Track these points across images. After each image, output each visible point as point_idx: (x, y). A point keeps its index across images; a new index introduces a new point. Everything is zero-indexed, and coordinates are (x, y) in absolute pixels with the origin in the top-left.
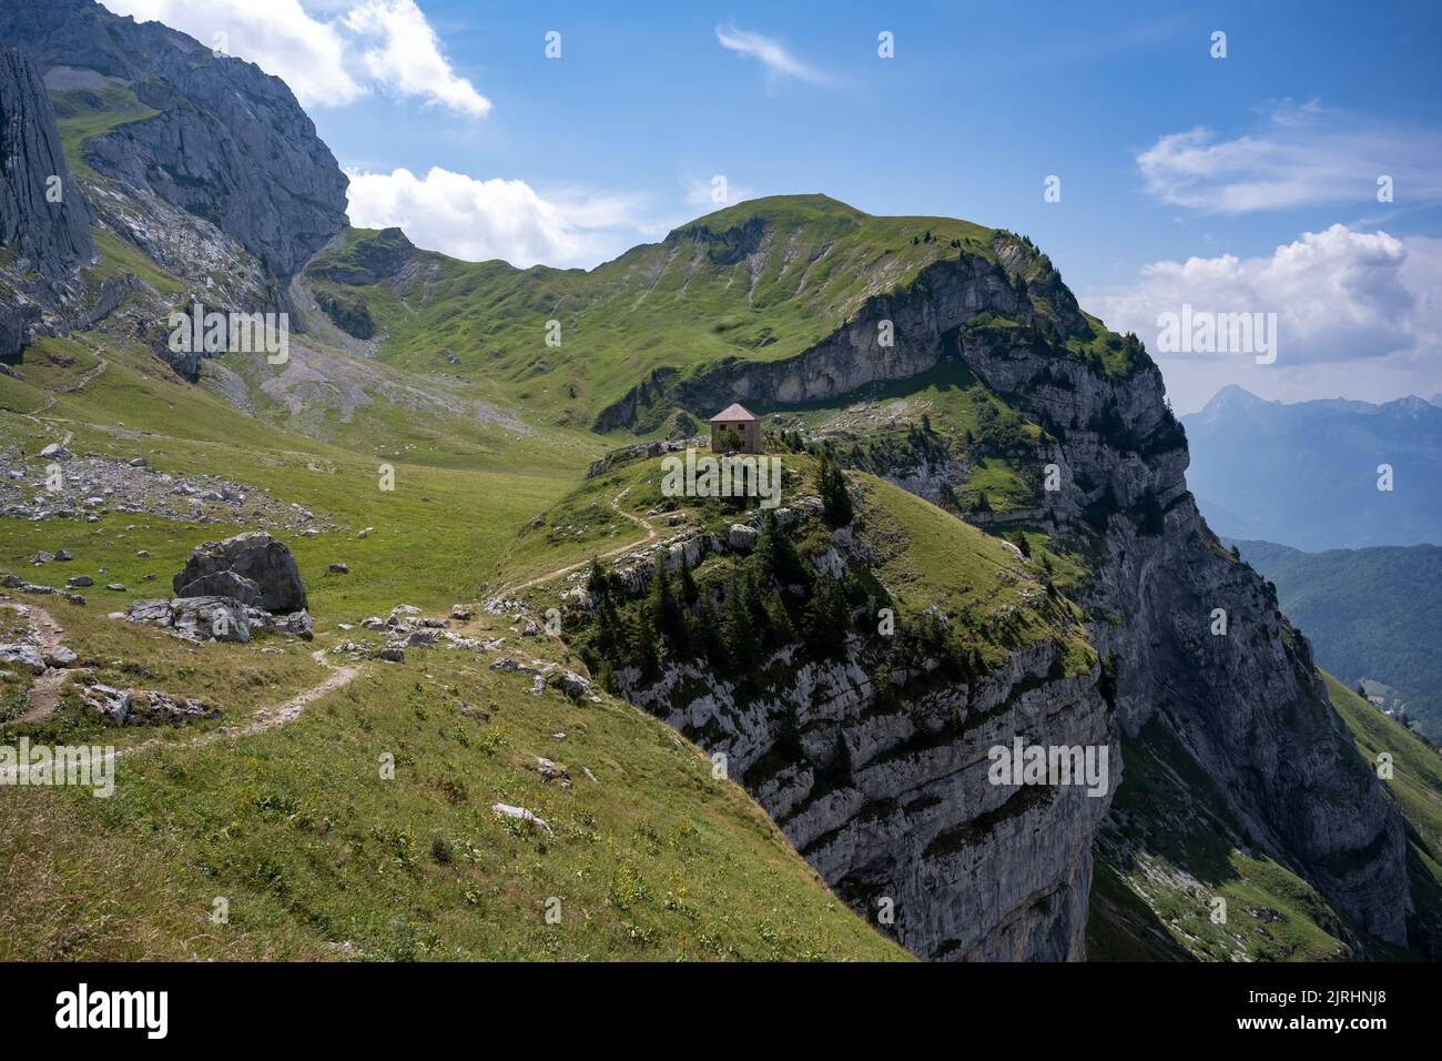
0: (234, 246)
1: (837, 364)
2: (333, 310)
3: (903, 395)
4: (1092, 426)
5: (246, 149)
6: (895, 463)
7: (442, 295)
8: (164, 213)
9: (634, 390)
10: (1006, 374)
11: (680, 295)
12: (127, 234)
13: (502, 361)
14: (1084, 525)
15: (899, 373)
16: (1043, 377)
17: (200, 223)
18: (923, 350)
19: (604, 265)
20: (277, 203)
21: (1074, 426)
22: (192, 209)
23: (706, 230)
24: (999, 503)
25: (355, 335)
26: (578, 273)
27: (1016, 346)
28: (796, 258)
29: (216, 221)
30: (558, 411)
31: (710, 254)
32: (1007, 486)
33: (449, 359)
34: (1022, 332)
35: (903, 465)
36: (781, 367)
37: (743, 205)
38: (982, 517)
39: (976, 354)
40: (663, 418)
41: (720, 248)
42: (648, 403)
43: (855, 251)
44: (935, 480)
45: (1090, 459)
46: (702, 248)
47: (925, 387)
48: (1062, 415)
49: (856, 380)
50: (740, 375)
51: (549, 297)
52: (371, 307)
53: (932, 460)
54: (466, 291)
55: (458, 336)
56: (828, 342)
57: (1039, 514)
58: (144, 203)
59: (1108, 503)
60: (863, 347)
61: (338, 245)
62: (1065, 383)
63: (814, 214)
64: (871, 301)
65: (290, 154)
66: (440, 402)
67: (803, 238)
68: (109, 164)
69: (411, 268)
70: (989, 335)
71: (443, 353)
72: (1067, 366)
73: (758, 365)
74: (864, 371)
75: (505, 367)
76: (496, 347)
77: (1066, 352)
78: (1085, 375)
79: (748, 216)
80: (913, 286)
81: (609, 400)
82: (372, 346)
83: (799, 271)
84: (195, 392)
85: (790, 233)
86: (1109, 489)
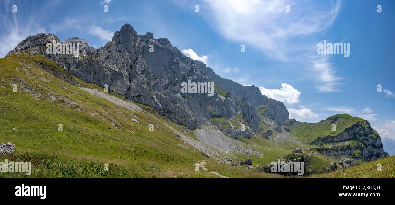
0: (275, 122)
1: (341, 137)
2: (285, 129)
3: (348, 141)
4: (371, 145)
5: (278, 111)
6: (344, 150)
7: (298, 127)
8: (268, 119)
9: (316, 140)
10: (361, 139)
11: (326, 127)
12: (264, 122)
13: (303, 135)
14: (369, 157)
15: (349, 138)
16: (365, 139)
17: (272, 120)
18: (351, 135)
19: (318, 123)
20: (281, 117)
21: (368, 145)
22: (271, 119)
23: (331, 118)
24: (357, 155)
25: (288, 132)
26: (315, 124)
27: (362, 135)
28: (341, 122)
29: (274, 120)
30: (306, 142)
31: (331, 121)
32: (358, 153)
33: (297, 135)
34: (363, 133)
35: (345, 150)
36: (334, 137)
37: (336, 115)
38: (354, 157)
39: (358, 136)
40: (319, 143)
41: (332, 120)
42: (317, 141)
43: (348, 122)
44: (349, 152)
45: (370, 149)
46: (330, 120)
47: (351, 140)
48: (367, 144)
49: (344, 139)
50: (329, 138)
51: (310, 127)
52: (290, 128)
53: (349, 149)
54: (301, 126)
55: (299, 132)
56: (340, 134)
57: (362, 156)
58: (267, 119)
59: (372, 155)
60: (344, 135)
61: (288, 121)
62: (368, 140)
63: (344, 116)
64: (345, 129)
65: (283, 111)
66: (292, 141)
67: (343, 119)
68: (264, 115)
69: (295, 123)
70: (359, 134)
71: (296, 134)
72: (368, 138)
73: (331, 137)
74: (345, 137)
75: (303, 136)
76: (303, 133)
77: (368, 136)
78: (370, 139)
79: (336, 116)
80: (350, 127)
81: (313, 141)
82: (289, 133)
83: (342, 124)
84: (267, 140)
85: (341, 119)
86: (372, 153)
